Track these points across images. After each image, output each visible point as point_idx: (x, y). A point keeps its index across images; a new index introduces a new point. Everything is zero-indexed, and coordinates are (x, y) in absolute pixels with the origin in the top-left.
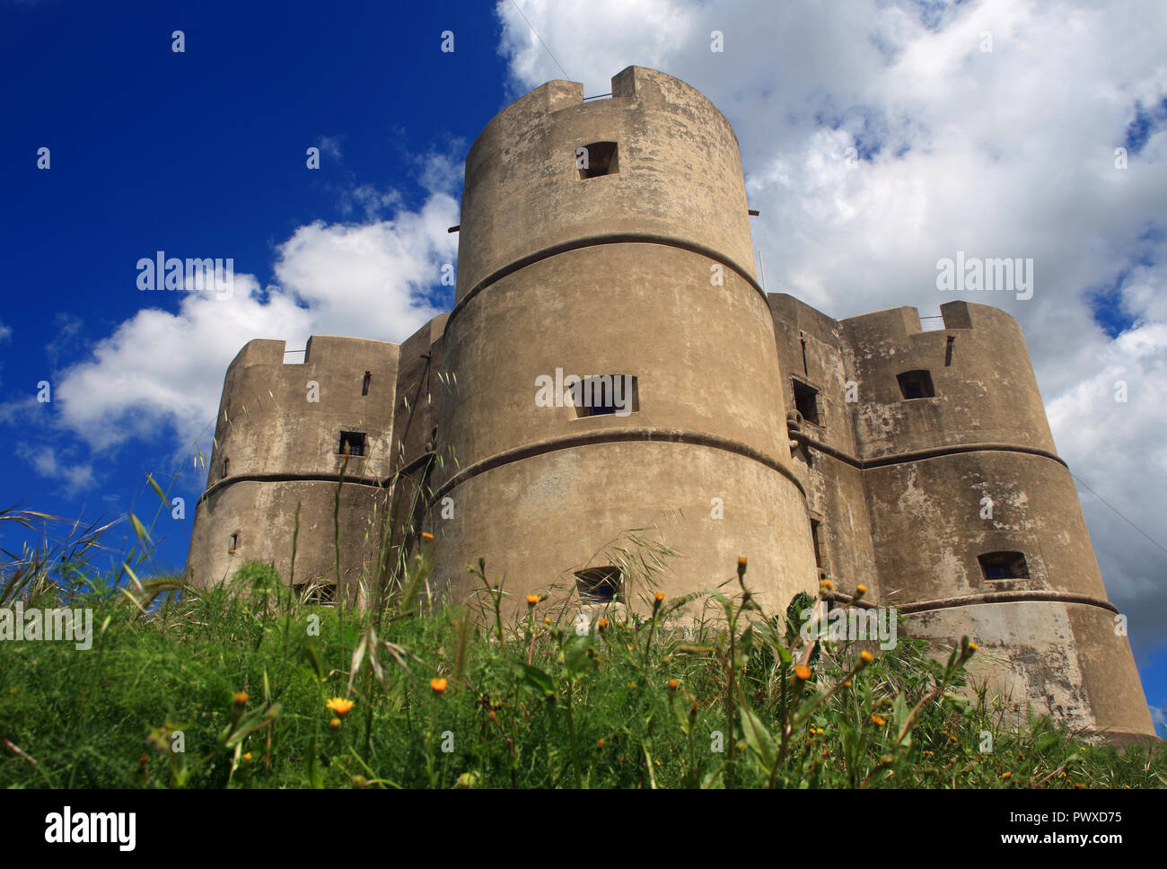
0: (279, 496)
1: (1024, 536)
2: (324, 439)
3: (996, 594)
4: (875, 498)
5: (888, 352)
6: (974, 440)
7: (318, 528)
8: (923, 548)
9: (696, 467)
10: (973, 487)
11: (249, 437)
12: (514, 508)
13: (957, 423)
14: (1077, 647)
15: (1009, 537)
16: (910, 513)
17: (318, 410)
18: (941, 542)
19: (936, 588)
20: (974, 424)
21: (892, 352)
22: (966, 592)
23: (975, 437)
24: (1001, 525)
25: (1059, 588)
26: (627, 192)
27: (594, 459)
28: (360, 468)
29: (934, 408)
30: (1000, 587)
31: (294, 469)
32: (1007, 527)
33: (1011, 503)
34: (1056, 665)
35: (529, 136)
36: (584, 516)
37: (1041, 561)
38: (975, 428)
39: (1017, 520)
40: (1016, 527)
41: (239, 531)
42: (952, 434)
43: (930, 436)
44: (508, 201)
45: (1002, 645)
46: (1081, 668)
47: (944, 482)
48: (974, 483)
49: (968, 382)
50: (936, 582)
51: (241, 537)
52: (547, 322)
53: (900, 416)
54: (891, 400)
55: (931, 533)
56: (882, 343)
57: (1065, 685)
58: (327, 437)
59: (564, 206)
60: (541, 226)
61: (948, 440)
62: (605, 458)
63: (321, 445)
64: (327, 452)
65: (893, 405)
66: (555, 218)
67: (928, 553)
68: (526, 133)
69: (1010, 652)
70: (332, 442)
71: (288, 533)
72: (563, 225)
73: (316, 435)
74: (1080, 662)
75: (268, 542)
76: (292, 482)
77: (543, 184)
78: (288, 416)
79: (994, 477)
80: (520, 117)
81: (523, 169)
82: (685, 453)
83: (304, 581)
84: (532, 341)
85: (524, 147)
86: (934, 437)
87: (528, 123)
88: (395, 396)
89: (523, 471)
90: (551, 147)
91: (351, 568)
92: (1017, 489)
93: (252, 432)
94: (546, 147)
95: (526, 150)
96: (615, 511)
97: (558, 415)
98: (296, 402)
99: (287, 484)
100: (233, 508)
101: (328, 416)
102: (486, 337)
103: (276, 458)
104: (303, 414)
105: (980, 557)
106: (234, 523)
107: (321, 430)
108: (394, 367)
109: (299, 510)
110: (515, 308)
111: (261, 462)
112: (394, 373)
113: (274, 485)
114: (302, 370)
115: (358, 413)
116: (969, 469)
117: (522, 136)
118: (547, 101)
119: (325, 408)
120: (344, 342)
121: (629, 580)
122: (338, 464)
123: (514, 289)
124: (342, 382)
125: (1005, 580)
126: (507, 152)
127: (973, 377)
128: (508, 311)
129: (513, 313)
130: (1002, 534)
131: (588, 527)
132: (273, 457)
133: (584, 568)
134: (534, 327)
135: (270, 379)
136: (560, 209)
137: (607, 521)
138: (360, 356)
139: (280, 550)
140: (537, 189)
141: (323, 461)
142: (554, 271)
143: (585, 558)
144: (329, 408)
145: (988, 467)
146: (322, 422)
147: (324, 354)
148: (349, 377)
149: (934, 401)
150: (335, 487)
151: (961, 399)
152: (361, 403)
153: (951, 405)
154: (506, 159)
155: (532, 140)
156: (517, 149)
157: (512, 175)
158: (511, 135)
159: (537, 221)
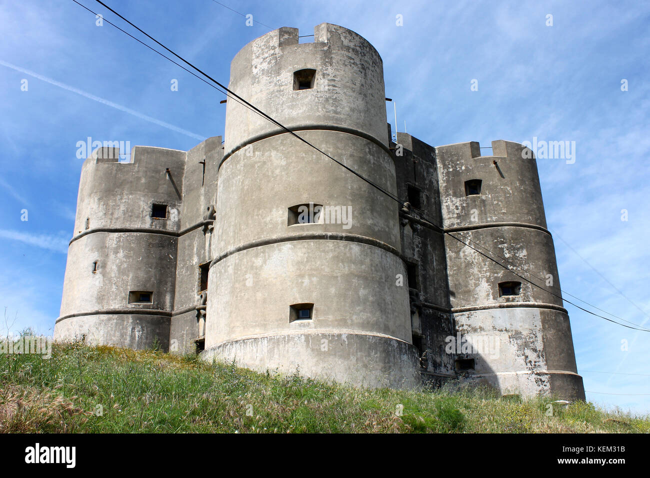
0: (120, 241)
1: (523, 273)
2: (144, 209)
3: (505, 304)
4: (448, 250)
5: (461, 168)
6: (502, 220)
7: (142, 259)
8: (471, 278)
9: (351, 253)
10: (500, 246)
11: (101, 206)
12: (260, 271)
13: (494, 210)
14: (543, 331)
15: (515, 274)
16: (466, 259)
17: (140, 191)
19: (476, 300)
20: (503, 211)
21: (463, 168)
22: (491, 302)
23: (503, 218)
24: (511, 267)
25: (538, 300)
26: (321, 99)
27: (300, 248)
28: (164, 225)
29: (483, 201)
30: (508, 300)
31: (127, 226)
33: (518, 255)
34: (531, 340)
35: (268, 60)
36: (295, 277)
37: (530, 287)
38: (504, 213)
39: (520, 264)
40: (519, 269)
41: (97, 260)
42: (491, 216)
44: (256, 97)
45: (506, 330)
46: (543, 342)
47: (485, 243)
48: (500, 244)
49: (502, 187)
50: (476, 296)
51: (98, 264)
53: (465, 205)
54: (461, 196)
55: (475, 270)
56: (458, 162)
57: (535, 350)
58: (145, 207)
59: (287, 105)
61: (489, 219)
62: (306, 248)
63: (142, 212)
64: (146, 216)
65: (462, 199)
66: (282, 111)
67: (473, 281)
68: (267, 58)
69: (510, 334)
70: (148, 211)
71: (125, 262)
72: (286, 116)
73: (139, 207)
74: (543, 338)
75: (114, 267)
76: (127, 233)
77: (275, 90)
78: (123, 194)
79: (510, 241)
80: (263, 47)
81: (264, 79)
82: (346, 246)
83: (136, 289)
84: (269, 181)
85: (265, 66)
86: (482, 218)
87: (267, 52)
88: (183, 183)
89: (264, 252)
90: (280, 69)
91: (161, 282)
92: (522, 248)
93: (102, 203)
94: (277, 68)
95: (266, 68)
96: (310, 276)
97: (282, 223)
98: (127, 186)
99: (124, 234)
100: (94, 247)
101: (145, 195)
102: (244, 176)
103: (117, 219)
104: (131, 194)
105: (499, 284)
106: (95, 256)
107: (141, 203)
108: (184, 166)
109: (131, 249)
110: (260, 162)
111: (109, 221)
112: (183, 169)
113: (116, 235)
114: (130, 167)
115: (162, 193)
116: (498, 237)
117: (264, 59)
118: (278, 40)
119: (144, 190)
120: (154, 151)
121: (317, 310)
122: (152, 223)
123: (260, 151)
124: (153, 175)
125: (511, 297)
126: (256, 67)
127: (506, 185)
128: (256, 163)
129: (259, 164)
130: (512, 271)
131: (297, 283)
132: (115, 218)
133: (294, 303)
134: (270, 173)
135: (112, 172)
136: (284, 107)
137: (306, 281)
138: (163, 159)
139: (121, 272)
140: (272, 93)
141: (143, 221)
142: (281, 143)
143: (295, 299)
144: (146, 190)
145: (508, 236)
146: (142, 199)
147: (143, 157)
148: (157, 172)
149: (484, 197)
150: (151, 237)
151: (497, 197)
152: (165, 187)
153: (492, 200)
154: (255, 71)
155: (270, 63)
156: (261, 66)
157: (258, 82)
158: (258, 57)
159: (272, 112)
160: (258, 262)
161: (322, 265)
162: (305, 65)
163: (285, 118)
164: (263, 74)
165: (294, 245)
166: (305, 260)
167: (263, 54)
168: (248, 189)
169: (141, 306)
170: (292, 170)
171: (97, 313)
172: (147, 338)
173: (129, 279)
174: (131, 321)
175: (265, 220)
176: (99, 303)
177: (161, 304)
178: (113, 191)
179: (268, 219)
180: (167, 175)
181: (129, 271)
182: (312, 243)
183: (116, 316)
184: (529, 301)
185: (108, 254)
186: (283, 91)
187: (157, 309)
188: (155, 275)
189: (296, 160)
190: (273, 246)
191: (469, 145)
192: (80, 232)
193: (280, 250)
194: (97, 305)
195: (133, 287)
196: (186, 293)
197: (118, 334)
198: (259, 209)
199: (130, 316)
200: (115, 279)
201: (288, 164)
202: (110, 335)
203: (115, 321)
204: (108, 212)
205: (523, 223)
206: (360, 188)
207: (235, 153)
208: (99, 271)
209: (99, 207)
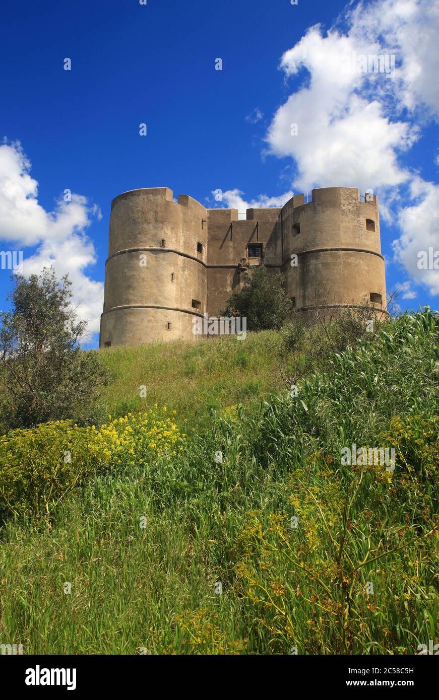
0: (185, 263)
17: (192, 231)
26: (376, 239)
28: (202, 258)
41: (173, 273)
44: (345, 224)
51: (174, 275)
52: (364, 272)
58: (195, 244)
59: (364, 237)
60: (359, 240)
63: (193, 246)
64: (196, 249)
66: (362, 240)
70: (196, 247)
71: (189, 279)
73: (192, 241)
75: (183, 280)
78: (183, 229)
80: (349, 195)
81: (351, 216)
83: (195, 299)
84: (360, 276)
87: (352, 200)
90: (359, 214)
91: (203, 297)
93: (174, 232)
97: (368, 300)
98: (185, 224)
99: (187, 259)
100: (171, 263)
101: (194, 234)
102: (343, 268)
103: (182, 246)
104: (188, 231)
106: (172, 269)
107: (193, 239)
109: (191, 271)
110: (354, 264)
111: (178, 247)
113: (182, 258)
114: (186, 210)
115: (201, 235)
117: (350, 203)
120: (197, 203)
122: (198, 254)
123: (353, 257)
124: (197, 220)
126: (344, 205)
132: (180, 245)
135: (178, 210)
138: (200, 211)
139: (187, 285)
140: (356, 226)
141: (194, 253)
142: (365, 257)
146: (193, 236)
147: (192, 205)
148: (199, 219)
150: (199, 265)
154: (344, 208)
155: (353, 207)
156: (348, 207)
157: (346, 216)
158: (345, 200)
159: (357, 237)
162: (371, 217)
164: (349, 212)
167: (348, 199)
168: (346, 276)
169: (197, 311)
170: (370, 274)
173: (192, 290)
175: (358, 295)
176: (176, 303)
178: (179, 225)
181: (191, 285)
183: (188, 314)
185: (178, 270)
186: (361, 227)
188: (201, 292)
189: (372, 269)
192: (150, 247)
195: (193, 297)
197: (189, 327)
198: (355, 289)
200: (184, 289)
203: (188, 317)
207: (334, 251)
208: (175, 281)
209: (172, 234)
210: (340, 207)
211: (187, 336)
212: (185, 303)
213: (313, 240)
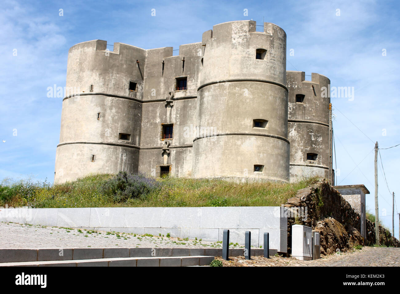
0: (113, 102)
1: (319, 150)
2: (125, 84)
3: (310, 165)
5: (295, 86)
7: (125, 115)
8: (293, 148)
9: (279, 145)
10: (310, 134)
12: (239, 147)
13: (309, 114)
15: (315, 149)
16: (292, 138)
17: (123, 73)
18: (298, 148)
19: (295, 160)
20: (314, 115)
21: (296, 86)
22: (302, 162)
23: (313, 119)
24: (314, 146)
25: (324, 165)
26: (269, 67)
27: (259, 140)
28: (136, 95)
29: (304, 108)
30: (310, 163)
31: (116, 93)
32: (316, 147)
33: (318, 140)
36: (256, 153)
37: (322, 157)
38: (314, 116)
39: (318, 145)
40: (318, 147)
41: (100, 112)
43: (301, 116)
47: (303, 131)
48: (310, 133)
49: (315, 101)
50: (295, 158)
51: (101, 114)
52: (248, 101)
53: (294, 108)
54: (293, 102)
55: (296, 145)
56: (294, 83)
58: (126, 83)
59: (252, 66)
60: (245, 70)
61: (306, 118)
62: (262, 140)
63: (124, 86)
64: (126, 88)
65: (293, 104)
66: (250, 69)
67: (294, 150)
68: (241, 36)
70: (127, 86)
71: (117, 116)
73: (123, 82)
75: (110, 118)
76: (117, 98)
77: (246, 57)
78: (113, 73)
79: (315, 132)
80: (239, 29)
81: (240, 48)
82: (277, 141)
83: (122, 132)
84: (243, 104)
85: (240, 40)
86: (302, 117)
87: (242, 33)
88: (145, 70)
89: (242, 139)
90: (249, 45)
91: (135, 129)
92: (320, 136)
93: (102, 77)
94: (248, 44)
95: (241, 42)
96: (263, 153)
97: (250, 126)
98: (115, 68)
99: (115, 99)
100: (97, 104)
101: (126, 75)
102: (229, 98)
103: (110, 88)
104: (118, 74)
105: (307, 154)
106: (98, 110)
107: (124, 80)
108: (145, 59)
109: (119, 108)
110: (239, 93)
111: (106, 89)
112: (145, 61)
113: (110, 98)
114: (117, 56)
115: (135, 75)
116: (310, 128)
117: (240, 36)
118: (248, 28)
119: (125, 72)
120: (130, 48)
121: (265, 168)
122: (129, 93)
123: (238, 87)
124: (130, 63)
125: (312, 161)
126: (234, 39)
127: (316, 100)
128: (236, 93)
129: (238, 94)
130: (314, 148)
131: (257, 155)
132: (109, 88)
133: (256, 164)
134: (244, 101)
135: (107, 58)
136: (251, 67)
137: (261, 155)
138: (135, 54)
139: (114, 121)
140: (245, 57)
141: (125, 92)
142: (250, 86)
143: (256, 162)
144: (126, 73)
145: (314, 129)
146: (124, 78)
147: (124, 51)
148: (132, 62)
149: (305, 105)
150: (130, 102)
151: (312, 106)
152: (136, 72)
153: (309, 108)
154: (234, 41)
155: (243, 40)
156: (238, 40)
157: (236, 48)
158: (236, 34)
159: (244, 68)
160: (239, 143)
161: (268, 149)
162: (262, 47)
163: (251, 73)
164: (239, 45)
165: (257, 138)
166: (261, 145)
167: (239, 33)
168: (231, 105)
169: (125, 142)
170: (255, 102)
171: (101, 143)
172: (129, 161)
173: (119, 125)
174: (121, 150)
175: (241, 123)
176: (102, 138)
177: (134, 142)
178: (108, 71)
179: (243, 123)
180: (137, 65)
181: (118, 121)
182: (265, 138)
183: (112, 147)
184: (320, 164)
185: (106, 109)
186: (250, 58)
187: (133, 144)
188: (132, 125)
189: (257, 97)
190: (247, 137)
191: (300, 74)
192: (83, 92)
193: (250, 139)
194: (100, 138)
195: (121, 131)
196: (150, 137)
197: (114, 157)
198: (238, 117)
199: (120, 147)
200: (111, 125)
201: (254, 98)
202: (110, 157)
203: (112, 149)
204: (105, 84)
205: (322, 123)
206: (282, 113)
207: (221, 83)
208: (101, 119)
209: (100, 79)
210: (231, 41)
211: (111, 166)
212: (111, 137)
213: (209, 74)
